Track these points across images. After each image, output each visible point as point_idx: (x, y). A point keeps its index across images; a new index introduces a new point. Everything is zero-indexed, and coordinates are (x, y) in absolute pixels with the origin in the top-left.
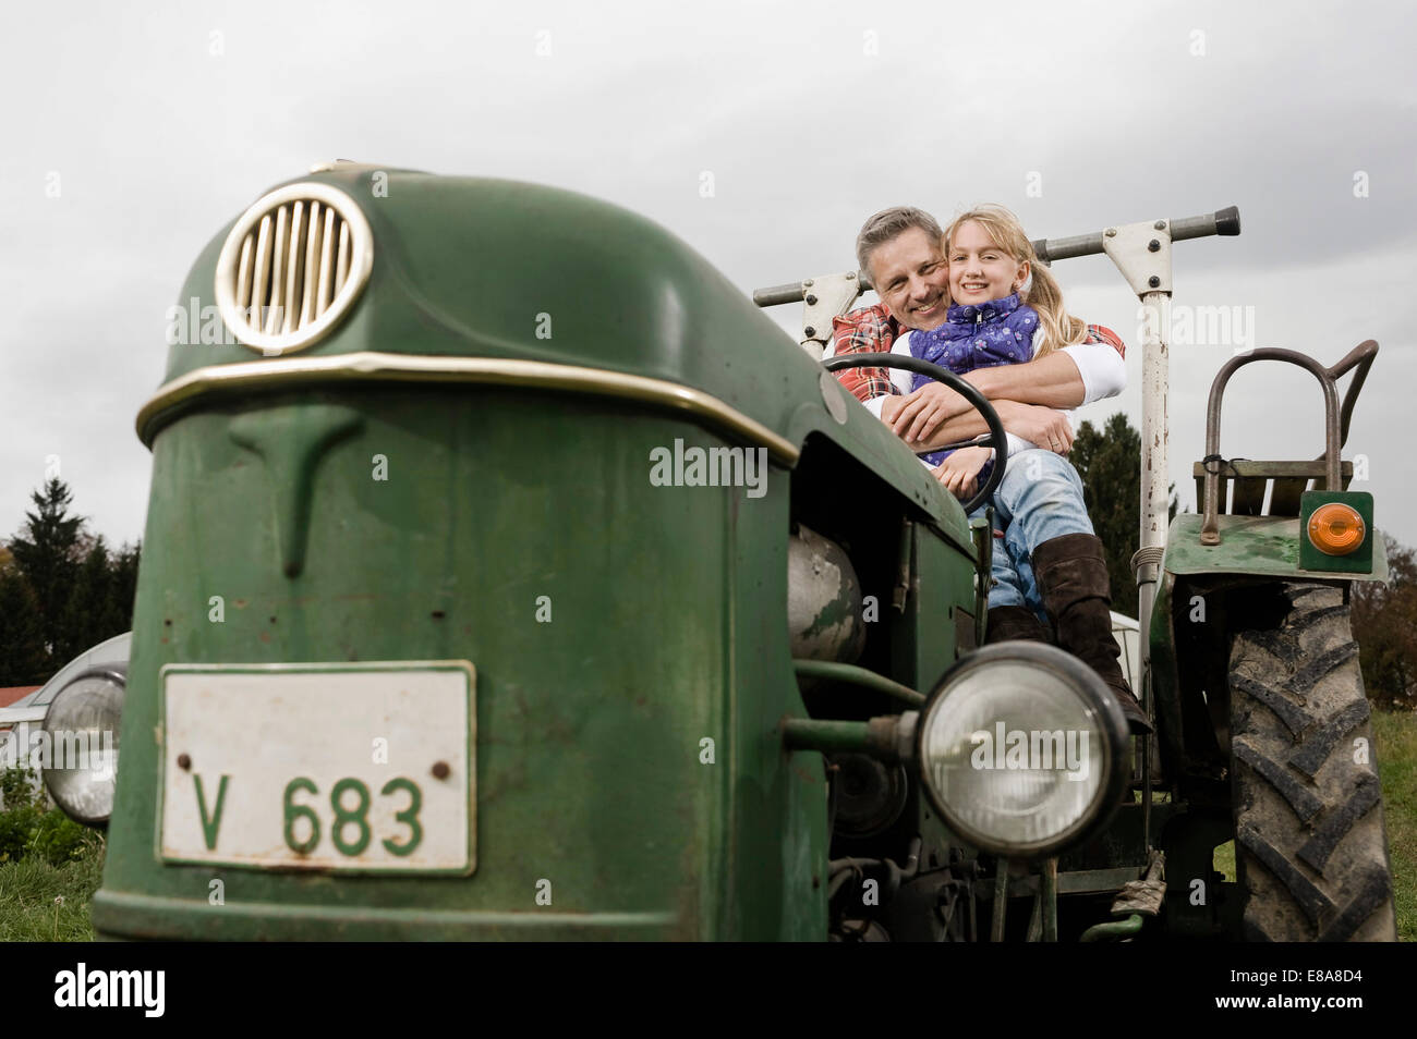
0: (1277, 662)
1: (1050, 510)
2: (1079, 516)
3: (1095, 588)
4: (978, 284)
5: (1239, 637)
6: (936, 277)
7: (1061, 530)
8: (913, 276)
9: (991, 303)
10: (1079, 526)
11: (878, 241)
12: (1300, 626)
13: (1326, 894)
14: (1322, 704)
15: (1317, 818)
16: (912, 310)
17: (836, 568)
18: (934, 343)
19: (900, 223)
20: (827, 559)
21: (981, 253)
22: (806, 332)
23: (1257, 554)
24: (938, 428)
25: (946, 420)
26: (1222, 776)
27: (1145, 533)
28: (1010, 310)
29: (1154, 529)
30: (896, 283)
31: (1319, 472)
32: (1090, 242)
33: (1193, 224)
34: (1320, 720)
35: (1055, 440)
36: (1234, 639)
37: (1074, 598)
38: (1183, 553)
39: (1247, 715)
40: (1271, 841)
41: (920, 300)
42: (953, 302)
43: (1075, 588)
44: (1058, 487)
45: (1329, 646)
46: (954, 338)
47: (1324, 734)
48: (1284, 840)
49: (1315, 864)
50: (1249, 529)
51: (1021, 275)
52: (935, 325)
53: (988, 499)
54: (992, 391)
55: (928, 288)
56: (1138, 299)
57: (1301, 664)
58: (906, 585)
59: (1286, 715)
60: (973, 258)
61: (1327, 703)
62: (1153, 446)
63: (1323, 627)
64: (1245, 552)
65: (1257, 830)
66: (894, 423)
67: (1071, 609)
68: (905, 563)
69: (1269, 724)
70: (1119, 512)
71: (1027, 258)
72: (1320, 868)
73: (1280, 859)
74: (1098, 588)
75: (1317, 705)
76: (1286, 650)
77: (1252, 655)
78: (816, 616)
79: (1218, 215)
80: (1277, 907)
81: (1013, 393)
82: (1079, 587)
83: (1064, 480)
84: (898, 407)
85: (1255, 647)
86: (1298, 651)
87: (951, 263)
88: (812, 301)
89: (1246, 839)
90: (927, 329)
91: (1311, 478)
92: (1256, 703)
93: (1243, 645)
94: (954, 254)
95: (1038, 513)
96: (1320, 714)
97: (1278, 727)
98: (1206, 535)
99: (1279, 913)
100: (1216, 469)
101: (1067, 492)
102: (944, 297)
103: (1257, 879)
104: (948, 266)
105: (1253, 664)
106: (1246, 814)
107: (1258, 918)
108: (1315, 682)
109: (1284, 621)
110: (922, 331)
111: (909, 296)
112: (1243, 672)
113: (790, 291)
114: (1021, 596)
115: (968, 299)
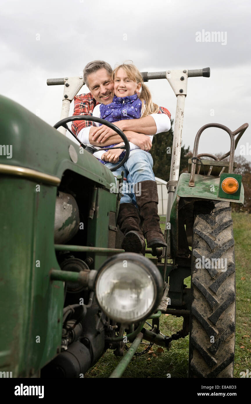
0: (208, 225)
1: (140, 172)
2: (150, 174)
3: (153, 199)
4: (123, 90)
5: (198, 216)
6: (109, 86)
7: (144, 179)
8: (101, 86)
9: (128, 97)
10: (150, 178)
11: (90, 72)
12: (216, 214)
13: (216, 299)
14: (221, 240)
15: (216, 276)
16: (101, 97)
17: (71, 206)
18: (108, 109)
19: (98, 66)
20: (68, 203)
21: (125, 80)
22: (65, 96)
23: (205, 191)
24: (107, 139)
25: (110, 137)
26: (189, 257)
27: (172, 176)
28: (134, 100)
29: (174, 175)
30: (96, 87)
31: (227, 165)
32: (162, 74)
33: (196, 72)
34: (220, 245)
35: (146, 146)
36: (196, 216)
37: (146, 202)
38: (183, 189)
39: (198, 242)
40: (202, 283)
41: (103, 94)
42: (115, 95)
43: (147, 199)
44: (143, 165)
45: (224, 221)
46: (115, 108)
47: (220, 250)
48: (206, 283)
49: (214, 291)
50: (204, 181)
51: (138, 88)
52: (108, 103)
53: (123, 165)
54: (126, 128)
55: (106, 90)
56: (176, 96)
57: (216, 226)
58: (94, 209)
59: (209, 243)
60: (122, 81)
61: (222, 239)
62: (176, 147)
63: (223, 214)
64: (202, 190)
65: (198, 279)
66: (93, 136)
67: (145, 205)
68: (94, 202)
69: (204, 246)
70: (163, 145)
71: (140, 82)
72: (215, 292)
73: (204, 289)
74: (154, 199)
75: (219, 240)
76: (212, 222)
77: (201, 222)
78: (63, 223)
79: (204, 70)
80: (202, 303)
81: (133, 129)
82: (148, 198)
83: (146, 162)
84: (95, 131)
85: (202, 220)
86: (215, 222)
87: (115, 82)
88: (67, 85)
89: (194, 282)
90: (105, 104)
91: (224, 166)
92: (201, 239)
93: (199, 219)
94: (116, 79)
95: (137, 173)
96: (220, 243)
97: (207, 247)
98: (191, 183)
99: (202, 305)
100: (196, 162)
101: (146, 166)
102: (111, 94)
103: (196, 294)
104: (114, 83)
105: (201, 225)
106: (195, 274)
107: (196, 306)
108: (219, 233)
109: (212, 211)
110: (104, 105)
111: (100, 92)
112: (198, 228)
113: (60, 81)
114: (131, 199)
115: (121, 95)
